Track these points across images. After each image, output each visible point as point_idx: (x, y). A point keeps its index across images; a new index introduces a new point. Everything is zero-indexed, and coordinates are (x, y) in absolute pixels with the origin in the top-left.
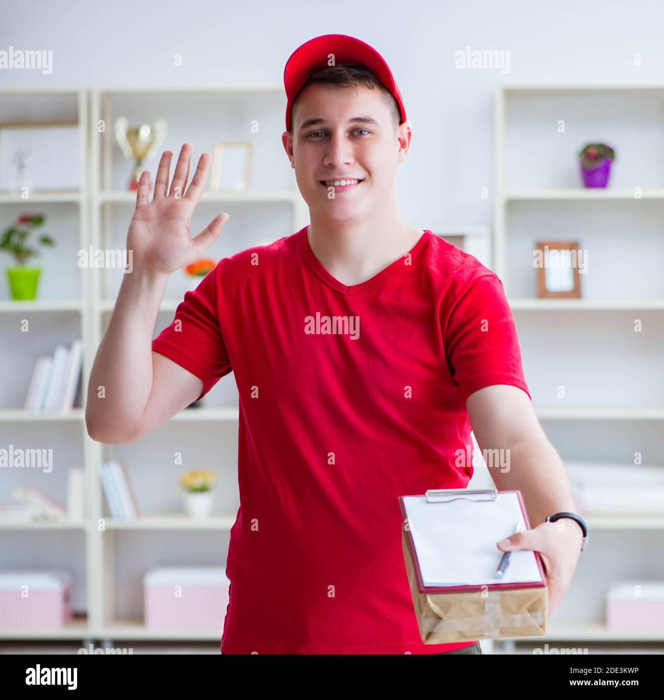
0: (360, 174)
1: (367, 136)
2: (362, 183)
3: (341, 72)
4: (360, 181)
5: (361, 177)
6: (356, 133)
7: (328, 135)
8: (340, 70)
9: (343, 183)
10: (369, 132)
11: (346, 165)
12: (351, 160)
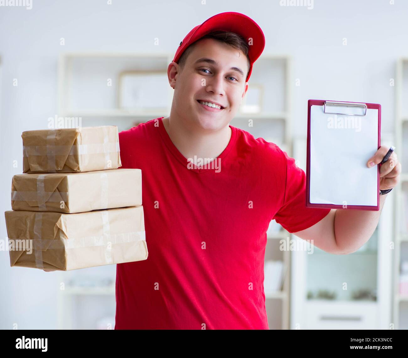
0: (225, 103)
1: (234, 81)
2: (223, 110)
3: (235, 38)
4: (222, 108)
5: (224, 106)
6: (228, 78)
7: (214, 73)
8: (235, 37)
9: (214, 106)
10: (236, 80)
11: (220, 95)
12: (224, 93)
